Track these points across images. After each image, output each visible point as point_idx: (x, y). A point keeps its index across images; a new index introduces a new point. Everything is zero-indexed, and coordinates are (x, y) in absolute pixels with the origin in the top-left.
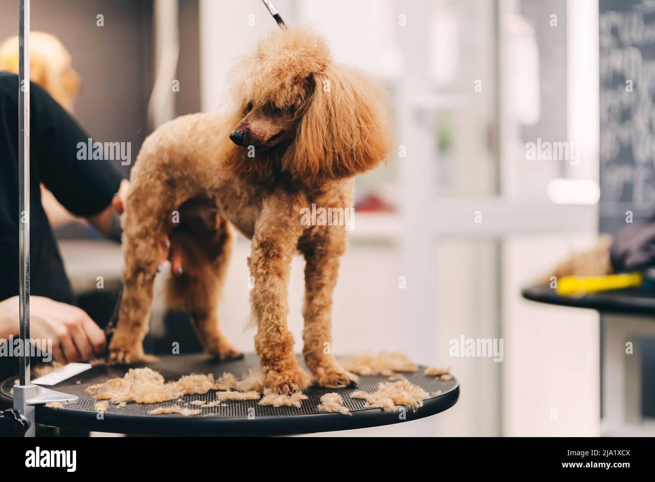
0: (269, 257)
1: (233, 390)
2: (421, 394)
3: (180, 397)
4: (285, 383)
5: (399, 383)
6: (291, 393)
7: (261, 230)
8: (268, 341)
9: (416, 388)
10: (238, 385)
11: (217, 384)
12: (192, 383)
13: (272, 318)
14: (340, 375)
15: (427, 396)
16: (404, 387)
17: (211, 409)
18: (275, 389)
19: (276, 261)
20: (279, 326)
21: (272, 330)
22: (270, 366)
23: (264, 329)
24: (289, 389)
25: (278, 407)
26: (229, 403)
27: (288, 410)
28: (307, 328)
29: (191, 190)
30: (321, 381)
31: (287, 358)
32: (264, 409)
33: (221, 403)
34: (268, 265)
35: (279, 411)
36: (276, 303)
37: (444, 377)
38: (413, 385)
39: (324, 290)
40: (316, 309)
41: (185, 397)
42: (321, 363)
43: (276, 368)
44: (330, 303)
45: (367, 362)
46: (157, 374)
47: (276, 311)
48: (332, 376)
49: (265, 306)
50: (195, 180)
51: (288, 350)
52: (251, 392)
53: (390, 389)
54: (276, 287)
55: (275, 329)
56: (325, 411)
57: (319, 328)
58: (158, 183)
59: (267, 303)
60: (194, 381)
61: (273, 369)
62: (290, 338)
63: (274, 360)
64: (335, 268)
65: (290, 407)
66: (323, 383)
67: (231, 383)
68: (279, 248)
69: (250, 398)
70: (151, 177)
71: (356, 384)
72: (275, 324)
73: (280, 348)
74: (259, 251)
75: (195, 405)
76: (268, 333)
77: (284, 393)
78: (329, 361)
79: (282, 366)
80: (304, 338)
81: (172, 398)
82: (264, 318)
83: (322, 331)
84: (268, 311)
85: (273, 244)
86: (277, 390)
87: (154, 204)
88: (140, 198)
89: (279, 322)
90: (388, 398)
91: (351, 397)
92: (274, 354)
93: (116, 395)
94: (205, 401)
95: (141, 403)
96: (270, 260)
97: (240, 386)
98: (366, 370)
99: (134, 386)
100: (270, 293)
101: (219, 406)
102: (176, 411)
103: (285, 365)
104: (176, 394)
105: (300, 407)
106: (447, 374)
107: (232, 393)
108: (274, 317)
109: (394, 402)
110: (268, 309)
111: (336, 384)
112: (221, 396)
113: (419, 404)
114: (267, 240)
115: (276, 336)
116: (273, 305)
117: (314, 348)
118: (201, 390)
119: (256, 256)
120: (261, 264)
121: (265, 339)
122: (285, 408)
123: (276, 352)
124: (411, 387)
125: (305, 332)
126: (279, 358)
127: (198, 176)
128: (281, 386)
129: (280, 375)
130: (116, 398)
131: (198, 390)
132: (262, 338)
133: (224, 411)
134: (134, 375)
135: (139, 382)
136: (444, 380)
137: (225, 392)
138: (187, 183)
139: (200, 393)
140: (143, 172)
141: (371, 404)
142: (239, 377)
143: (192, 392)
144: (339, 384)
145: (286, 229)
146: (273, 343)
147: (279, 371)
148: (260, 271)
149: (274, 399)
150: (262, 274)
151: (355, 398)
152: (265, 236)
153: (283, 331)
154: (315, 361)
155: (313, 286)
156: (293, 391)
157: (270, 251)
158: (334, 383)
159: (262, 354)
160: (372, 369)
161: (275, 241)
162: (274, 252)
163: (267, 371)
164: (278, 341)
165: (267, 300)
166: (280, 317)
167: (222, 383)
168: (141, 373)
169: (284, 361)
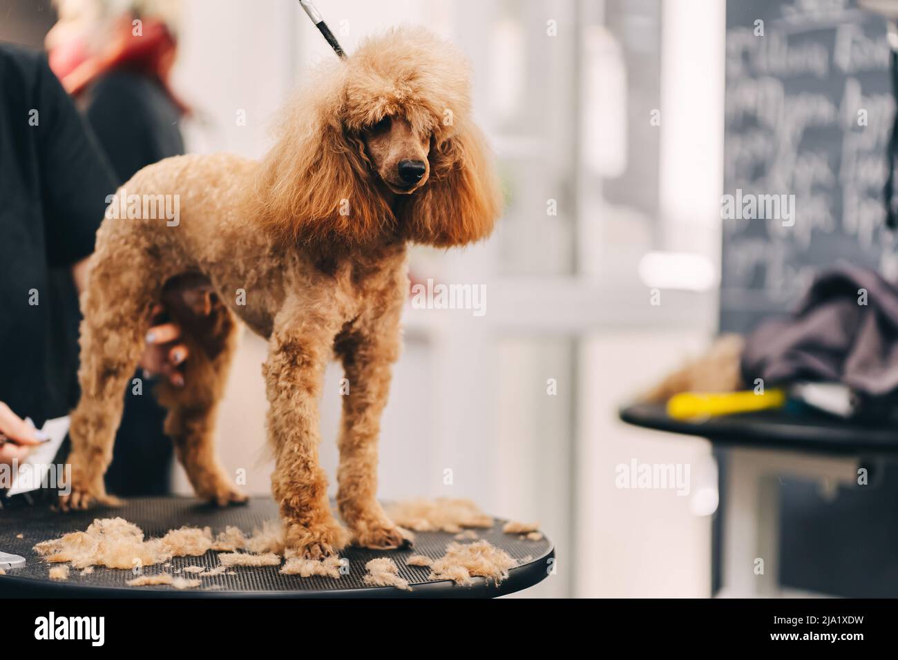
0: (296, 364)
1: (241, 551)
2: (506, 561)
3: (168, 561)
4: (315, 543)
5: (475, 545)
6: (323, 556)
7: (286, 327)
8: (292, 483)
9: (500, 553)
10: (248, 543)
11: (217, 542)
12: (183, 541)
13: (298, 450)
14: (388, 531)
15: (513, 563)
16: (483, 551)
17: (215, 579)
18: (300, 551)
19: (306, 371)
20: (309, 461)
21: (298, 467)
22: (293, 517)
23: (286, 465)
24: (320, 551)
25: (308, 578)
26: (238, 571)
27: (322, 582)
28: (343, 466)
29: (179, 262)
30: (361, 539)
31: (318, 508)
32: (288, 579)
33: (226, 571)
34: (294, 376)
35: (310, 583)
36: (305, 429)
37: (531, 536)
38: (495, 548)
39: (369, 413)
40: (357, 439)
41: (174, 561)
42: (363, 515)
43: (303, 521)
44: (377, 430)
45: (423, 513)
46: (133, 527)
47: (304, 440)
48: (377, 533)
49: (288, 433)
50: (185, 249)
51: (319, 495)
52: (267, 555)
53: (463, 553)
54: (305, 406)
55: (302, 465)
56: (374, 583)
57: (360, 465)
58: (136, 251)
59: (292, 428)
60: (186, 538)
61: (298, 522)
62: (323, 479)
63: (301, 510)
64: (385, 381)
65: (325, 577)
66: (364, 542)
67: (237, 541)
68: (311, 352)
69: (266, 564)
70: (126, 243)
71: (412, 545)
72: (302, 458)
73: (309, 492)
74: (280, 356)
75: (190, 573)
76: (292, 471)
77: (312, 556)
78: (374, 511)
79: (312, 518)
80: (339, 479)
81: (157, 561)
82: (286, 451)
83: (365, 470)
84: (292, 440)
85: (303, 347)
86: (303, 552)
87: (130, 282)
88: (111, 272)
89: (308, 456)
90: (461, 566)
91: (407, 564)
92: (300, 500)
93: (78, 557)
94: (204, 568)
95: (113, 569)
96: (296, 369)
97: (250, 545)
98: (423, 525)
99: (103, 544)
100: (295, 415)
101: (224, 574)
102: (165, 581)
103: (315, 518)
104: (162, 555)
105: (338, 577)
106: (535, 531)
107: (241, 556)
108: (302, 448)
109: (470, 573)
110: (292, 437)
111: (384, 544)
112: (226, 559)
113: (503, 575)
114: (294, 340)
115: (303, 475)
116: (300, 431)
117: (353, 493)
118: (196, 550)
119: (277, 364)
120: (284, 373)
121: (287, 479)
122: (317, 578)
123: (302, 498)
124: (493, 551)
125: (341, 471)
126: (307, 505)
127: (188, 242)
128: (308, 547)
129: (307, 532)
130: (78, 561)
131: (191, 550)
132: (283, 477)
133: (232, 583)
134: (101, 527)
135: (108, 537)
136: (532, 541)
137: (231, 554)
138: (174, 253)
139: (195, 555)
140: (115, 236)
141: (437, 574)
142: (248, 533)
143: (183, 553)
144: (388, 544)
145: (322, 326)
146: (299, 485)
147: (306, 525)
148: (282, 384)
149: (301, 566)
150: (286, 388)
151: (413, 566)
152: (291, 335)
153: (313, 468)
154: (354, 512)
155: (354, 407)
156: (326, 553)
157: (298, 357)
158: (380, 543)
159: (283, 500)
160: (431, 522)
161: (306, 343)
162: (303, 359)
163: (290, 524)
164: (307, 482)
165: (291, 425)
166: (309, 448)
167: (224, 541)
168: (111, 526)
169: (314, 511)
